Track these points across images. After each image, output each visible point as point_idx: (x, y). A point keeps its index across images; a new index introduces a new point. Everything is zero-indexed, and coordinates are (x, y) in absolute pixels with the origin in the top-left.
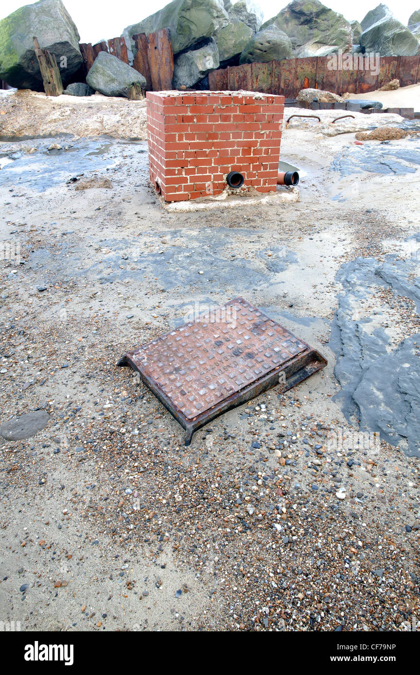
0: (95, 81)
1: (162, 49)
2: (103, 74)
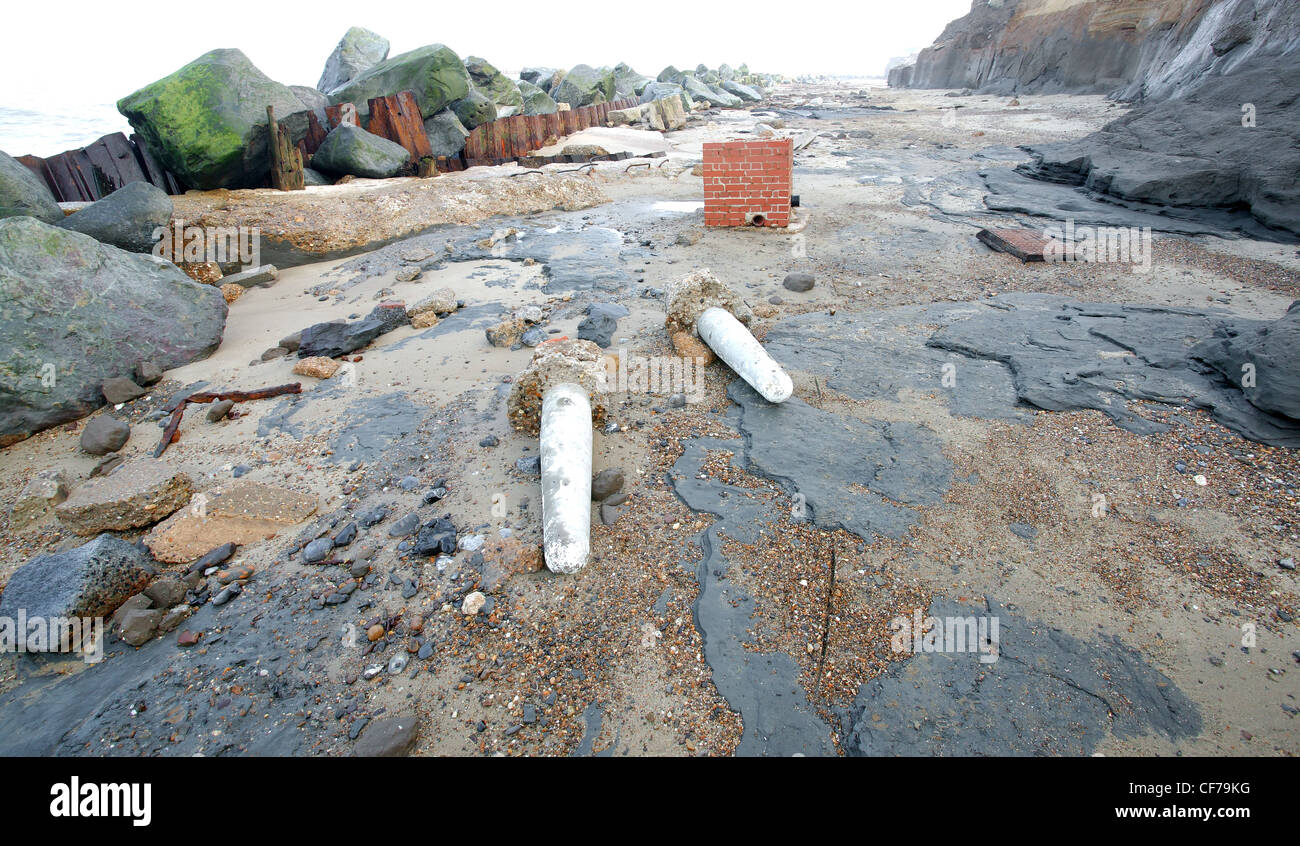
0: (361, 160)
1: (411, 115)
2: (369, 150)
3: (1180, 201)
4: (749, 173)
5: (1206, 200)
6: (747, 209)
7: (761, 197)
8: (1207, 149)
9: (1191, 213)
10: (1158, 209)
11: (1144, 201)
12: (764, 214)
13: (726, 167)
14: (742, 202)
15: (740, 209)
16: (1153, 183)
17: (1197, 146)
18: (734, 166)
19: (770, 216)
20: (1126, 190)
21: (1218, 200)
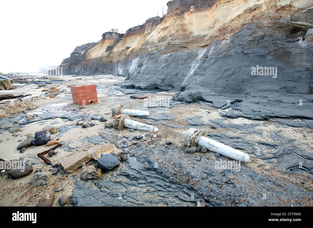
3: (150, 88)
4: (88, 92)
5: (153, 88)
6: (89, 100)
7: (92, 97)
8: (150, 80)
9: (152, 90)
10: (148, 90)
11: (146, 89)
12: (93, 100)
13: (83, 91)
14: (87, 98)
15: (87, 100)
16: (146, 86)
17: (148, 80)
18: (85, 91)
19: (94, 100)
20: (143, 88)
21: (154, 88)
